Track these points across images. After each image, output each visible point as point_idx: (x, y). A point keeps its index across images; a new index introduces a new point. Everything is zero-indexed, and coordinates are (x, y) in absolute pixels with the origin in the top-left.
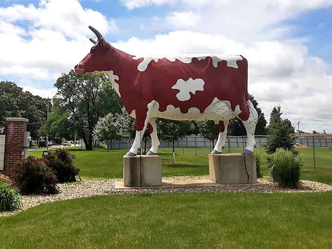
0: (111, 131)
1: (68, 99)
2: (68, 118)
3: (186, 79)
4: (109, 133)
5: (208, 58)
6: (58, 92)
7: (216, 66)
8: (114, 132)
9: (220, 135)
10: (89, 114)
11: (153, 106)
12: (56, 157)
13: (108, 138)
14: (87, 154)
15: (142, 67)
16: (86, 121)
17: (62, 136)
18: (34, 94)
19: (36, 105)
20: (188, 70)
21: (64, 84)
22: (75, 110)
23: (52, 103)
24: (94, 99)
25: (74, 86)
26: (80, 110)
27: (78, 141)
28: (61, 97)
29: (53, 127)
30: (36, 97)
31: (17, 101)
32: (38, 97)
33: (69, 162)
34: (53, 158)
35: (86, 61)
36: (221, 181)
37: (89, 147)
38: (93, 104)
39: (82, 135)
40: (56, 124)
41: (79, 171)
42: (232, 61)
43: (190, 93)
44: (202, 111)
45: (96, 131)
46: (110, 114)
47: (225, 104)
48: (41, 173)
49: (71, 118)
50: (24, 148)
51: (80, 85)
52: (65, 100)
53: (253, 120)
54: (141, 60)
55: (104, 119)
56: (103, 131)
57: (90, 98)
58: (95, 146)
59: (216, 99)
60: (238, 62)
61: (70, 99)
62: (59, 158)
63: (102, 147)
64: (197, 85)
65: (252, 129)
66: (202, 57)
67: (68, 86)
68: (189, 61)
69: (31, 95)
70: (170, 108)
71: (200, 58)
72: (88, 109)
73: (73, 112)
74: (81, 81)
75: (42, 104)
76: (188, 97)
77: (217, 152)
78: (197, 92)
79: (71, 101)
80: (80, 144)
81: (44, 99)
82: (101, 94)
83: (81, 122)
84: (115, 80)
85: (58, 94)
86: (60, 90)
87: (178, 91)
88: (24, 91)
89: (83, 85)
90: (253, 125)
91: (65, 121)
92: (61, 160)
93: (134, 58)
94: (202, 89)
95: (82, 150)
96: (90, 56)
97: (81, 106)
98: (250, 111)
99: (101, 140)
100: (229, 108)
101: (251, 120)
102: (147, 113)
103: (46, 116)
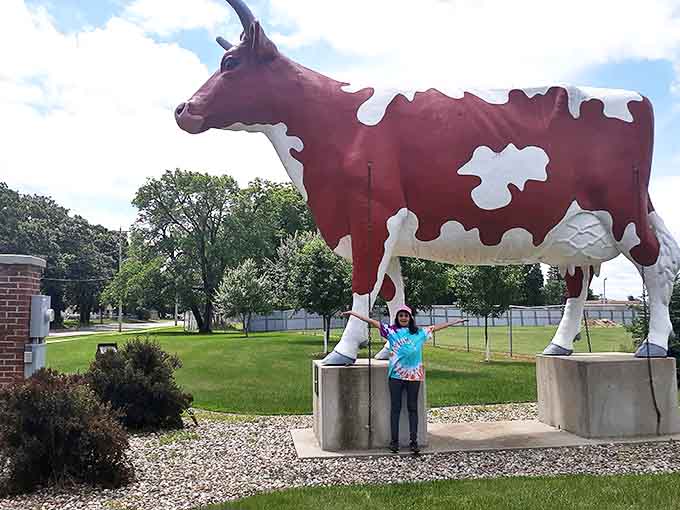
0: (252, 296)
1: (161, 231)
2: (162, 270)
3: (498, 148)
4: (249, 299)
5: (554, 90)
6: (139, 217)
7: (575, 112)
8: (257, 298)
9: (568, 304)
10: (205, 261)
11: (401, 225)
12: (128, 365)
13: (244, 311)
14: (202, 343)
15: (370, 114)
16: (198, 276)
17: (150, 305)
18: (92, 222)
19: (97, 244)
20: (504, 123)
21: (153, 201)
22: (175, 254)
23: (129, 241)
24: (214, 231)
25: (172, 205)
26: (185, 253)
27: (182, 315)
28: (147, 226)
29: (131, 286)
30: (95, 227)
31: (57, 234)
32: (99, 229)
33: (163, 377)
34: (121, 365)
35: (209, 92)
36: (588, 431)
37: (205, 328)
38: (213, 241)
39: (191, 304)
40: (136, 281)
41: (191, 399)
42: (616, 103)
43: (511, 187)
44: (538, 240)
45: (221, 296)
46: (248, 262)
47: (598, 222)
48: (74, 423)
49: (168, 268)
50: (31, 340)
51: (184, 201)
52: (155, 233)
53: (671, 264)
54: (366, 94)
55: (237, 272)
56: (236, 295)
57: (207, 229)
58: (216, 324)
59: (575, 207)
60: (633, 106)
61: (164, 231)
62: (136, 365)
63: (231, 328)
64: (529, 164)
65: (667, 285)
66: (538, 89)
67: (161, 204)
68: (502, 99)
69: (86, 225)
70: (452, 229)
71: (530, 90)
72: (202, 251)
73: (172, 256)
74: (187, 194)
75: (109, 243)
76: (506, 199)
77: (561, 351)
78: (529, 183)
79: (168, 234)
80: (188, 321)
81: (113, 233)
82: (228, 222)
83: (188, 278)
84: (292, 150)
85: (140, 220)
86: (144, 212)
87: (476, 181)
88: (71, 215)
89: (190, 202)
90: (670, 278)
91: (157, 276)
92: (140, 374)
93: (344, 88)
94: (543, 177)
95: (190, 334)
96: (219, 77)
97: (188, 245)
98: (660, 241)
99: (232, 315)
100: (608, 232)
101: (663, 265)
102: (386, 244)
103: (116, 266)
